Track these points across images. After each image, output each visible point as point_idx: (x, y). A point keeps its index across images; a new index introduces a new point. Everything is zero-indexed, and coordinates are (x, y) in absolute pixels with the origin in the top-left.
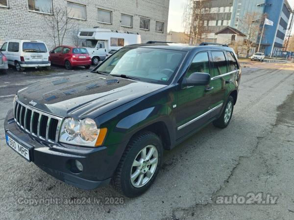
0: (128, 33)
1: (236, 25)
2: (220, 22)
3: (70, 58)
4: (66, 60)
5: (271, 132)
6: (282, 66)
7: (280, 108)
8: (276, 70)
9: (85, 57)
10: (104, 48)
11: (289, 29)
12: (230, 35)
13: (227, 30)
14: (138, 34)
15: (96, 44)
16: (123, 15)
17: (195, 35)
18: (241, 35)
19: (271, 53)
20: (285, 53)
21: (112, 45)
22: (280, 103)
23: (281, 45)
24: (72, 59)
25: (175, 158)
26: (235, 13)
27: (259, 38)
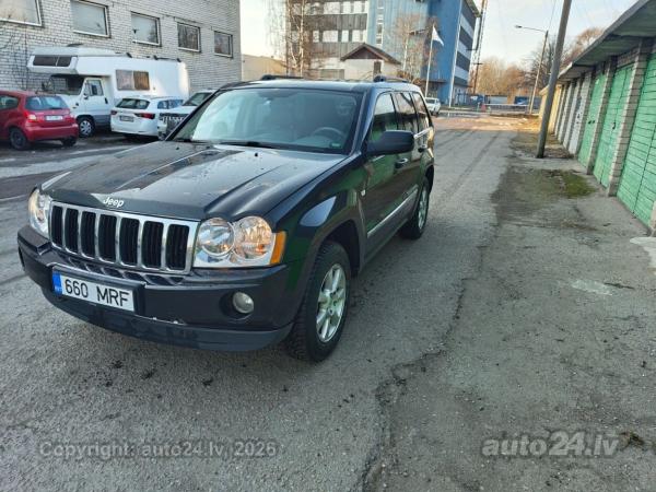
0: (156, 58)
1: (379, 41)
2: (345, 34)
3: (22, 122)
4: (12, 127)
5: (496, 237)
6: (475, 123)
7: (495, 197)
8: (467, 130)
9: (60, 118)
10: (102, 94)
11: (476, 49)
12: (371, 62)
13: (362, 52)
14: (179, 60)
15: (81, 87)
16: (135, 14)
17: (299, 62)
18: (392, 61)
19: (451, 98)
20: (475, 98)
21: (122, 88)
22: (493, 189)
23: (466, 82)
24: (27, 124)
25: (356, 294)
26: (374, 16)
27: (424, 68)
